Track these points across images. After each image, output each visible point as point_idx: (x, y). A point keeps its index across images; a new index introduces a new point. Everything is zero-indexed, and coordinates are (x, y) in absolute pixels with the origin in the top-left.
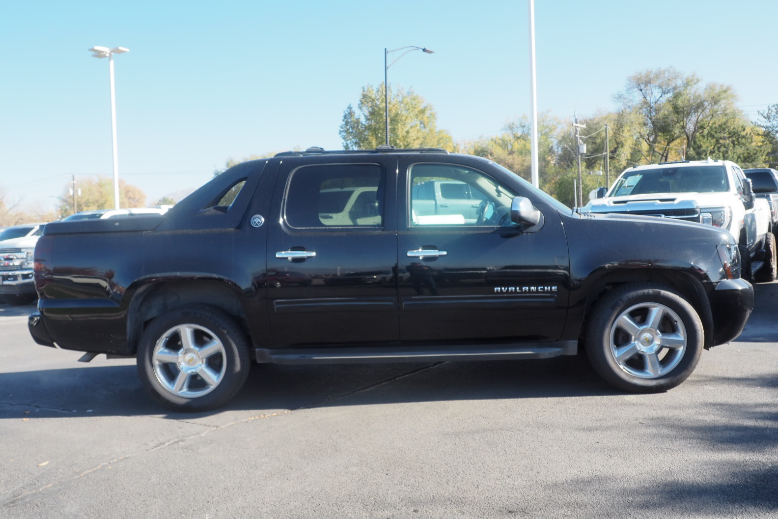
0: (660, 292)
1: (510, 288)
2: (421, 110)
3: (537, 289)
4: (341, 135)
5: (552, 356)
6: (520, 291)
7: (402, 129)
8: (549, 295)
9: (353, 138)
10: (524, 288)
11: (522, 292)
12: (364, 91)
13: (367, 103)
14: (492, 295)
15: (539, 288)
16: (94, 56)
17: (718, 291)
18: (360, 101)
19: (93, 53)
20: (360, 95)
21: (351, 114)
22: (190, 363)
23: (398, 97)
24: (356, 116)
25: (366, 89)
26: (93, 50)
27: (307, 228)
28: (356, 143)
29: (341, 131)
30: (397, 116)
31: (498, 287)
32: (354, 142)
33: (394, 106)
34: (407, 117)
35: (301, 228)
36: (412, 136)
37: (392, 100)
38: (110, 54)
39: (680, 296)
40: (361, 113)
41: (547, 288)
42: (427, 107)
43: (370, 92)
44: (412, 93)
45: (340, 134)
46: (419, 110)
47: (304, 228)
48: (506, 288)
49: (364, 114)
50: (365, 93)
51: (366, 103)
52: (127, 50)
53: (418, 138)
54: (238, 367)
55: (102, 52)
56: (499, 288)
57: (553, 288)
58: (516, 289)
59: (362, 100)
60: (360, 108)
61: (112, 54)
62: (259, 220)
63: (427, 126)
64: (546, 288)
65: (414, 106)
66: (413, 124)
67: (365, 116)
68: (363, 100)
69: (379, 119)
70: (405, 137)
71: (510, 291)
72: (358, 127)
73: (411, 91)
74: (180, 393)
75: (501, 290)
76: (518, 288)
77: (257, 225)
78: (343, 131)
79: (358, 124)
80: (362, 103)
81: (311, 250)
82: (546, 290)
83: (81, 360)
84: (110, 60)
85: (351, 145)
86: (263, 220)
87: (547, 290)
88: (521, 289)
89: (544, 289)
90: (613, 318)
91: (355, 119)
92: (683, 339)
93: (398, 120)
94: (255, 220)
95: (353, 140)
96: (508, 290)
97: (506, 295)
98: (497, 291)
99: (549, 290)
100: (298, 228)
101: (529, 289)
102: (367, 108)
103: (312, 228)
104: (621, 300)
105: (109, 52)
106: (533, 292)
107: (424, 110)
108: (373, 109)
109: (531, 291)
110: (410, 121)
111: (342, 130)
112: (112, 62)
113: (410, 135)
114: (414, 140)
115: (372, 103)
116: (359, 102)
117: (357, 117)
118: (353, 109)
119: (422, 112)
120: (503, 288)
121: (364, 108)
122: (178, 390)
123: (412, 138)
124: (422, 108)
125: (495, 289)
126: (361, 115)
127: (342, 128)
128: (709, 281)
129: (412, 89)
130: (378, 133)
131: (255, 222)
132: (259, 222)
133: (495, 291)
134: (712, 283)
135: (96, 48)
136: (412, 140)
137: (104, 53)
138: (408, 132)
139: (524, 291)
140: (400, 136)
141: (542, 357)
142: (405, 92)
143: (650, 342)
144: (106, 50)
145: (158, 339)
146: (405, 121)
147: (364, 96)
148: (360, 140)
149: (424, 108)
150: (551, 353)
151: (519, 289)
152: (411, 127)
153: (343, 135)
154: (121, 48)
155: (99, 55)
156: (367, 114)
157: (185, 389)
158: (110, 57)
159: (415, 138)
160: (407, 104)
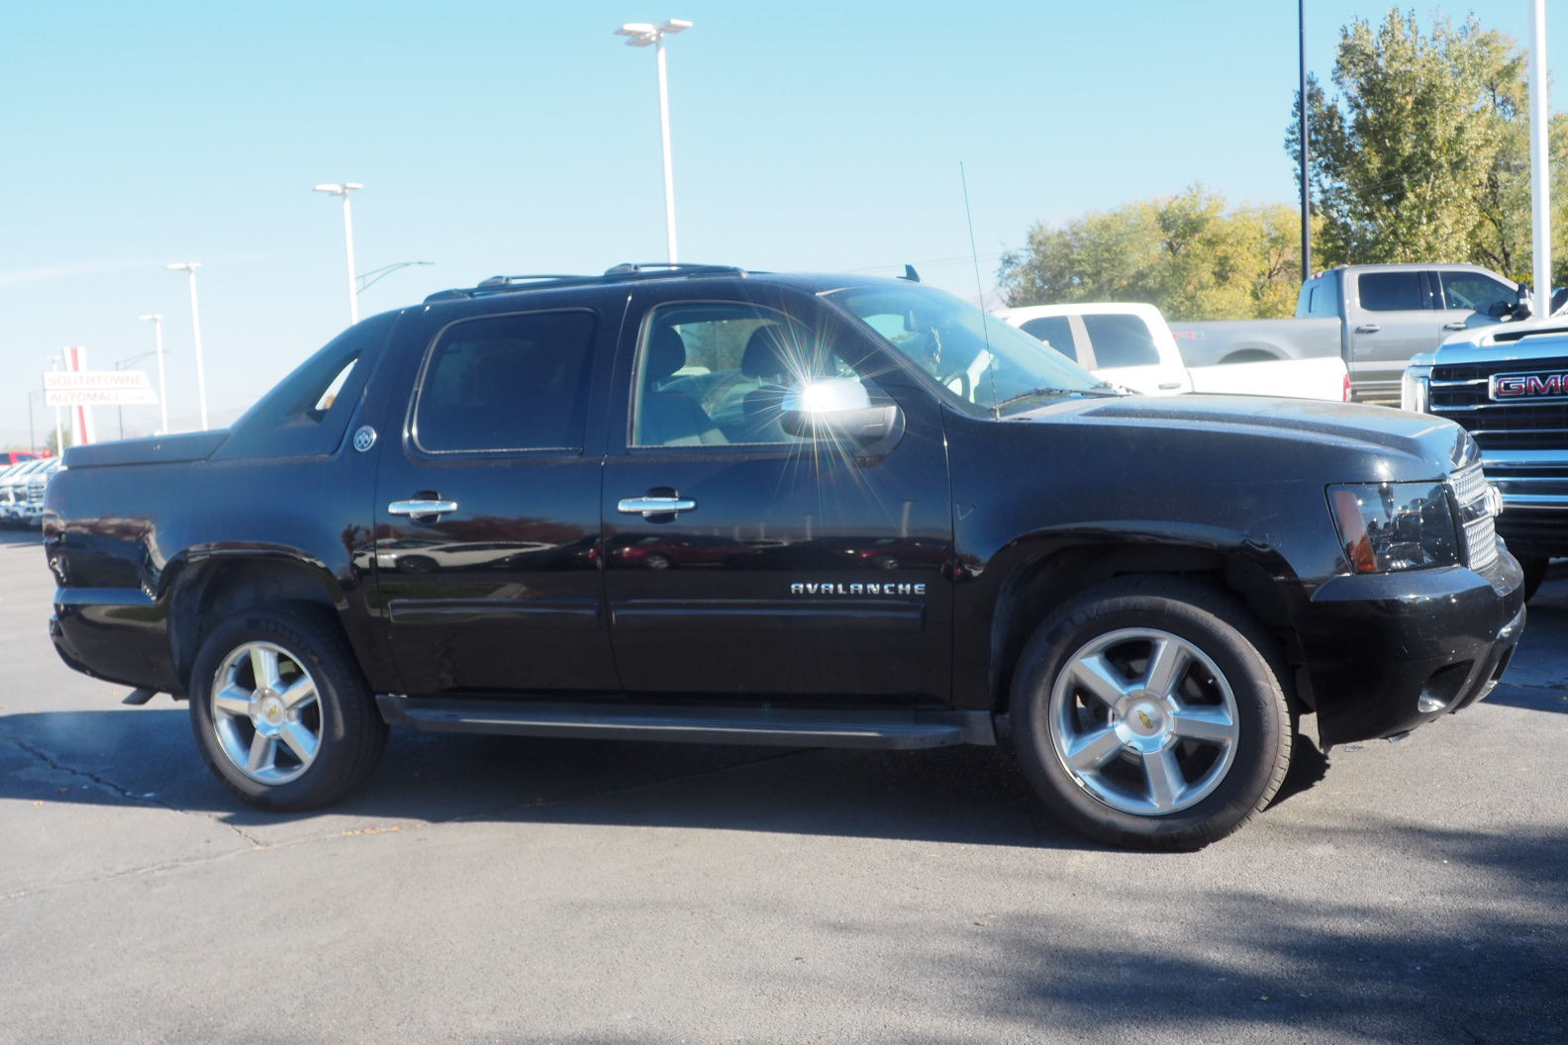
0: (1166, 602)
1: (823, 586)
2: (1505, 67)
3: (882, 589)
4: (1290, 150)
5: (928, 745)
6: (845, 593)
7: (1444, 120)
8: (906, 603)
9: (1320, 156)
10: (852, 587)
11: (849, 595)
12: (1346, 37)
13: (1355, 65)
14: (787, 601)
15: (886, 587)
16: (629, 44)
17: (1317, 605)
18: (1338, 62)
19: (627, 38)
20: (1338, 48)
21: (1315, 96)
22: (272, 716)
23: (1436, 43)
24: (1328, 100)
25: (1351, 31)
26: (621, 32)
27: (448, 452)
28: (1327, 168)
29: (1289, 141)
30: (1430, 91)
31: (800, 582)
32: (1323, 164)
33: (1424, 66)
34: (1457, 92)
35: (437, 452)
36: (1471, 139)
37: (1418, 53)
38: (658, 36)
39: (1216, 616)
40: (1341, 93)
41: (904, 586)
42: (1519, 59)
43: (1360, 38)
44: (1473, 28)
45: (1287, 147)
46: (1500, 68)
47: (443, 452)
48: (816, 586)
49: (1346, 94)
50: (1349, 41)
51: (1351, 66)
52: (688, 24)
53: (1488, 142)
54: (340, 731)
55: (644, 33)
56: (801, 586)
57: (916, 587)
58: (836, 589)
59: (1341, 60)
60: (1338, 81)
61: (662, 35)
62: (367, 437)
63: (1521, 109)
64: (901, 587)
65: (1478, 61)
66: (1476, 107)
67: (1350, 99)
68: (1346, 61)
69: (1385, 104)
70: (1451, 143)
71: (823, 592)
72: (1330, 126)
73: (1472, 24)
74: (255, 773)
75: (805, 589)
76: (840, 586)
77: (363, 447)
78: (1294, 140)
79: (1332, 120)
80: (1342, 68)
81: (447, 499)
82: (900, 592)
83: (128, 701)
84: (658, 49)
85: (1315, 172)
86: (374, 436)
87: (904, 591)
88: (847, 588)
89: (895, 589)
90: (1052, 665)
91: (1324, 108)
92: (1231, 723)
93: (1433, 100)
94: (361, 437)
95: (1321, 159)
96: (819, 588)
97: (814, 601)
98: (797, 591)
99: (908, 592)
100: (434, 452)
101: (865, 589)
102: (1353, 79)
103: (457, 452)
104: (1071, 620)
105: (655, 32)
106: (872, 595)
107: (1513, 68)
108: (1370, 80)
109: (869, 592)
110: (1465, 101)
111: (1291, 137)
112: (662, 54)
113: (1466, 136)
114: (1478, 148)
115: (1366, 64)
116: (1335, 65)
117: (1330, 103)
118: (1319, 85)
119: (1508, 72)
120: (809, 586)
121: (1347, 80)
122: (255, 769)
123: (1471, 143)
124: (1506, 62)
125: (793, 586)
126: (1339, 96)
127: (1293, 133)
128: (1293, 579)
129: (1475, 18)
130: (1384, 138)
131: (360, 442)
132: (366, 442)
133: (793, 592)
134: (1299, 583)
135: (628, 27)
136: (1471, 148)
137: (648, 35)
138: (1460, 129)
139: (852, 592)
140: (1439, 143)
141: (901, 746)
142: (1454, 30)
143: (1152, 725)
144: (648, 29)
145: (217, 668)
146: (1453, 101)
147: (1347, 50)
148: (1336, 157)
149: (1513, 62)
150: (923, 739)
151: (844, 589)
152: (1470, 116)
153: (1294, 151)
154: (674, 22)
155: (637, 40)
156: (1354, 92)
157: (270, 766)
158: (658, 43)
159: (1480, 142)
160: (1461, 56)
